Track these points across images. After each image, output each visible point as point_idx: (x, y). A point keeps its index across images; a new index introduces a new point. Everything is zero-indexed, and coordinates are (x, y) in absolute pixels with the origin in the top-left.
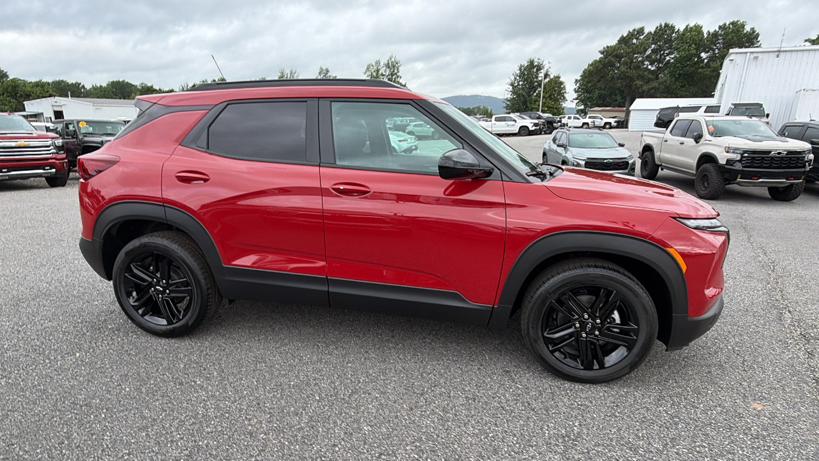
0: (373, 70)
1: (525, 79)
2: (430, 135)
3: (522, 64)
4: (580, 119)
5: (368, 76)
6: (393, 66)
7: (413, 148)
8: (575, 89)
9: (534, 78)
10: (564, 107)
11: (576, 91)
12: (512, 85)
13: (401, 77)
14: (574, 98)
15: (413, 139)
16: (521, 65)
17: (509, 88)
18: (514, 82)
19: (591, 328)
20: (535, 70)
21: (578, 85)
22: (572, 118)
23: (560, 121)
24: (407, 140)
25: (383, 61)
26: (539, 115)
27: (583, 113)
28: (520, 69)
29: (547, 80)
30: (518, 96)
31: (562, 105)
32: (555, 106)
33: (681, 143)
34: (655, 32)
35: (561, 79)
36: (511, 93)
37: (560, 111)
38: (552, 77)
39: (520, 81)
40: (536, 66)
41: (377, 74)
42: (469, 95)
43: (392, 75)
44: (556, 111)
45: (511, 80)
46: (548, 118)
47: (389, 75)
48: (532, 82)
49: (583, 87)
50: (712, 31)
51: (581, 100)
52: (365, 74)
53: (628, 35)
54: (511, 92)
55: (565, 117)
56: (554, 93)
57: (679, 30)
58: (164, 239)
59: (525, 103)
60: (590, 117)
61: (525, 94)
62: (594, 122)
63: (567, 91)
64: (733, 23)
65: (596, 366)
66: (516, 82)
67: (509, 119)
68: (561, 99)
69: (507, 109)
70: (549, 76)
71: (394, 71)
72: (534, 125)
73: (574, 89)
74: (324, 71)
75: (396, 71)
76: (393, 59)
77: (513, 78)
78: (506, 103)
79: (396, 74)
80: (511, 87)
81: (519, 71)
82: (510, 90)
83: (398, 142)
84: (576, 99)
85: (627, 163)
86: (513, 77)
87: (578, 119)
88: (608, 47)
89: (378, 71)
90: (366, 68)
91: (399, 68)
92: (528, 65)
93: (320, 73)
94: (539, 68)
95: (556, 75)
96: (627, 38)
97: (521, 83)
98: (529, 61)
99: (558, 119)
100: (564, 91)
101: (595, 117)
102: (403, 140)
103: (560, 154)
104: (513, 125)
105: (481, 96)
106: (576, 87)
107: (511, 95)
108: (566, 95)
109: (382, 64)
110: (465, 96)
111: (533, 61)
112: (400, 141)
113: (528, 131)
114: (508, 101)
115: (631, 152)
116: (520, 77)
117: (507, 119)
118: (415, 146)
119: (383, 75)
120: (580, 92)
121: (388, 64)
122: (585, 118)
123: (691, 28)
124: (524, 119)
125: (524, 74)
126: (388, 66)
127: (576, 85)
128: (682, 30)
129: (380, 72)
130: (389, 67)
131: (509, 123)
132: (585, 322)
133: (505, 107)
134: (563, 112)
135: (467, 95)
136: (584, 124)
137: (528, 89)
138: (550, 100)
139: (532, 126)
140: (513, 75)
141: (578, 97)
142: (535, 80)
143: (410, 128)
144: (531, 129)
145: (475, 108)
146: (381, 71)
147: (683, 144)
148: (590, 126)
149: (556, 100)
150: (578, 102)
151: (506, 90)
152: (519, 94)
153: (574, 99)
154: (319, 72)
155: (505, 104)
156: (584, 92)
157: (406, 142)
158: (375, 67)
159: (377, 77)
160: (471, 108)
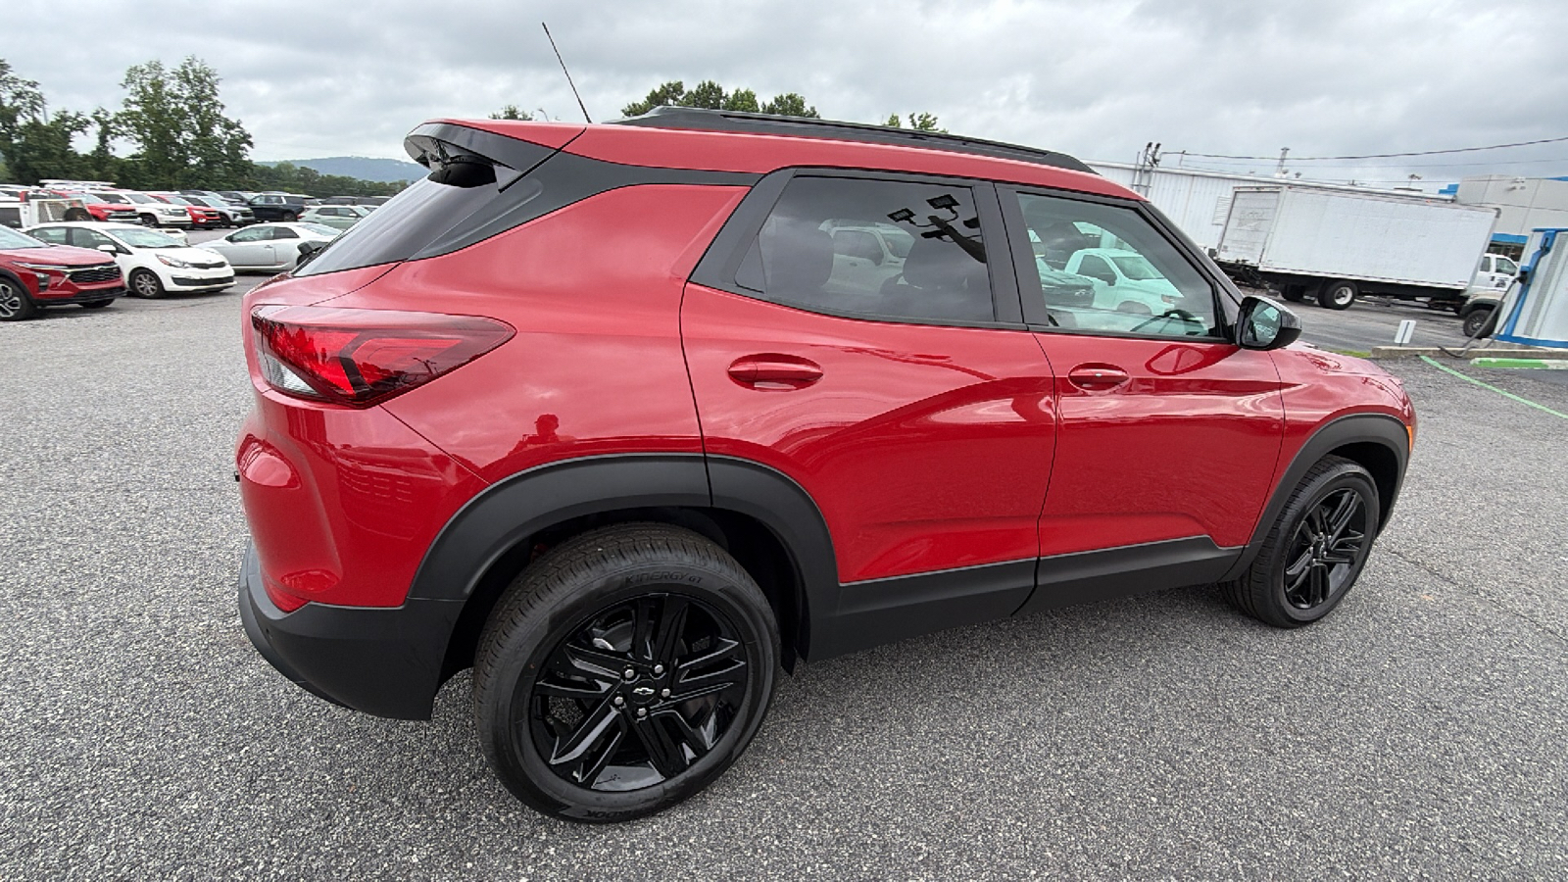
0: (145, 82)
5: (133, 94)
6: (199, 80)
13: (223, 106)
25: (171, 65)
33: (851, 264)
34: (697, 92)
41: (157, 92)
42: (376, 157)
43: (199, 98)
47: (191, 98)
50: (768, 104)
52: (124, 86)
53: (661, 91)
57: (727, 95)
64: (790, 97)
71: (202, 91)
75: (208, 91)
76: (197, 65)
79: (209, 97)
88: (634, 105)
89: (158, 84)
90: (126, 76)
91: (217, 87)
96: (661, 95)
109: (167, 71)
110: (367, 158)
119: (174, 96)
121: (186, 73)
123: (743, 95)
126: (184, 77)
128: (731, 96)
129: (166, 89)
130: (188, 81)
135: (371, 157)
145: (395, 184)
146: (171, 87)
147: (856, 265)
158: (149, 76)
159: (158, 96)
160: (388, 184)
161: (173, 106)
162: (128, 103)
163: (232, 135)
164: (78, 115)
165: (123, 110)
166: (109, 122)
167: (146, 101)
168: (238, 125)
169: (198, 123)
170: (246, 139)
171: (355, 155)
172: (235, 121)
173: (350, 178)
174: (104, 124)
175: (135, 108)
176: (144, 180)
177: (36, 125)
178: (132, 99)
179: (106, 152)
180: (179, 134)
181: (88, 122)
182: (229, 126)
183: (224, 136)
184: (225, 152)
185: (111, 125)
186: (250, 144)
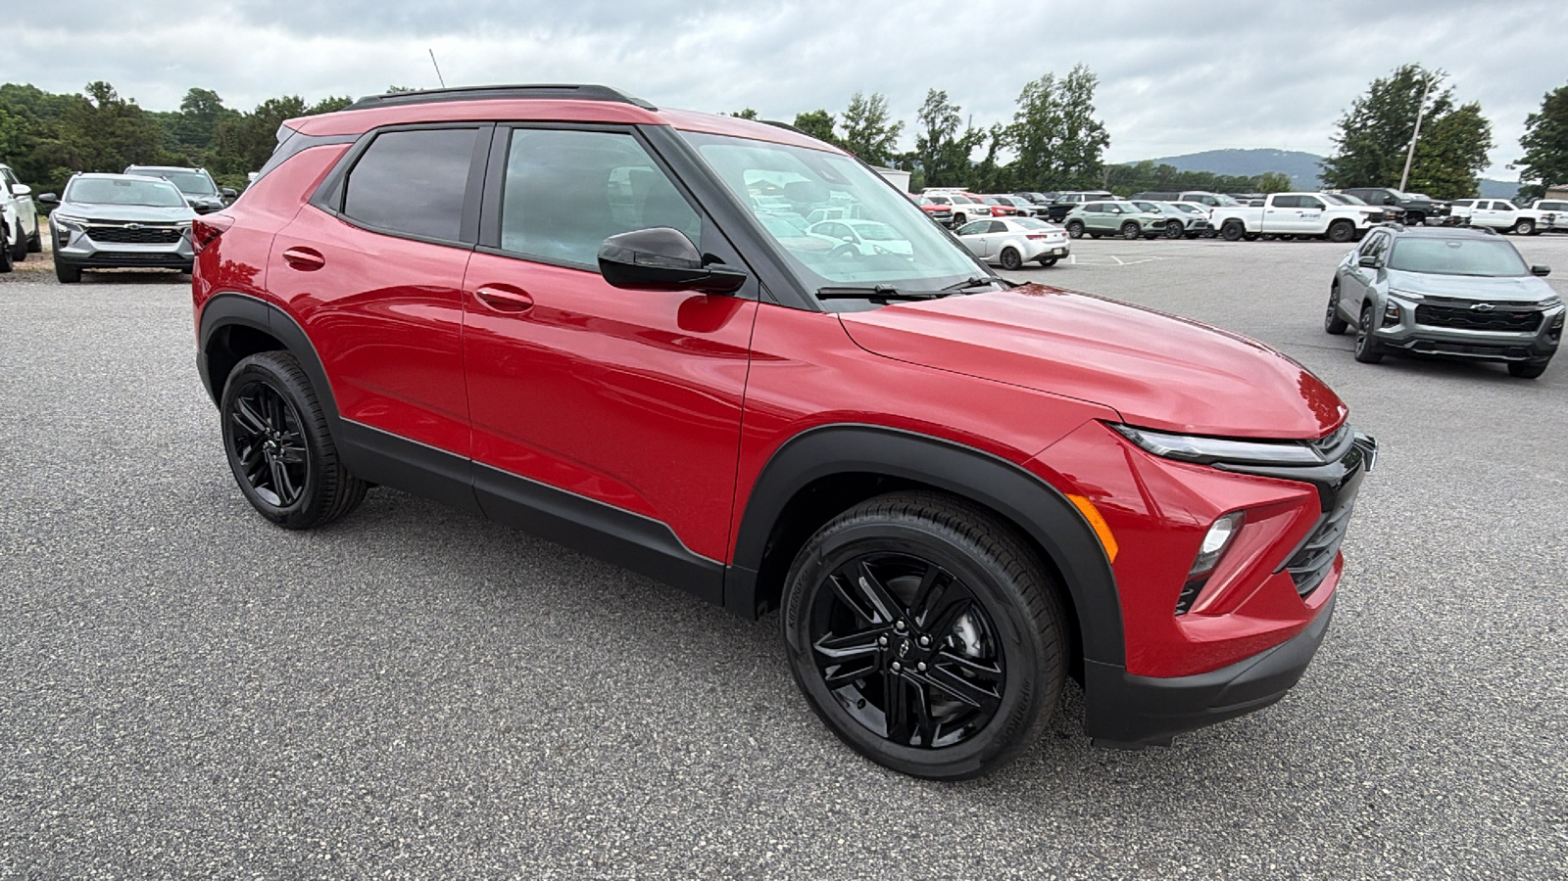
0: (1036, 95)
1: (1382, 113)
2: (1118, 228)
3: (1382, 79)
4: (1510, 209)
5: (1023, 108)
6: (1080, 87)
7: (1058, 252)
8: (1525, 137)
9: (1407, 112)
10: (1478, 179)
11: (1525, 143)
12: (1347, 126)
13: (1093, 109)
14: (1519, 159)
15: (1059, 235)
16: (1378, 81)
17: (1339, 134)
18: (1354, 121)
19: (908, 651)
20: (1413, 92)
21: (1533, 128)
22: (1490, 206)
23: (1446, 212)
24: (1045, 236)
25: (1061, 76)
26: (1392, 196)
27: (1528, 195)
28: (1374, 91)
29: (1441, 116)
30: (1360, 152)
31: (1475, 174)
32: (1454, 177)
35: (1480, 115)
36: (1341, 145)
37: (1467, 188)
38: (1456, 108)
39: (1368, 119)
40: (1417, 82)
41: (1043, 103)
43: (1075, 104)
44: (1454, 188)
45: (1346, 115)
46: (1413, 202)
47: (1068, 105)
48: (1400, 121)
49: (1547, 133)
51: (1535, 164)
52: (1018, 101)
54: (1341, 142)
55: (1472, 202)
56: (1456, 145)
58: (274, 362)
59: (1374, 167)
60: (1542, 207)
61: (1377, 147)
62: (1551, 218)
63: (1493, 142)
65: (916, 740)
66: (1359, 119)
67: (1309, 202)
68: (1474, 161)
69: (1327, 181)
70: (1450, 105)
71: (1080, 97)
72: (1369, 219)
73: (1520, 137)
74: (937, 98)
75: (1084, 96)
76: (1081, 72)
77: (1351, 110)
78: (1326, 168)
79: (1083, 102)
80: (1343, 132)
81: (1371, 96)
82: (1339, 138)
83: (1027, 239)
84: (1524, 162)
85: (1539, 315)
86: (1354, 108)
87: (1507, 208)
89: (1046, 95)
90: (1021, 91)
91: (1093, 91)
92: (1394, 82)
93: (928, 101)
94: (1422, 87)
95: (1467, 105)
97: (1370, 123)
98: (1400, 71)
99: (1442, 207)
100: (1484, 142)
101: (1557, 207)
102: (1036, 236)
103: (1365, 283)
104: (1315, 216)
105: (1280, 151)
106: (1527, 133)
107: (1342, 149)
108: (1488, 153)
109: (1056, 82)
110: (1242, 150)
111: (1411, 71)
112: (1030, 237)
113: (1351, 230)
114: (1331, 162)
115: (1556, 290)
116: (1369, 108)
117: (1302, 202)
118: (1063, 249)
119: (1056, 105)
120: (1538, 144)
121: (1071, 81)
122: (1530, 207)
124: (1351, 203)
125: (1383, 103)
126: (1068, 85)
127: (1528, 128)
129: (1050, 99)
130: (1070, 89)
131: (1306, 211)
132: (898, 636)
133: (1321, 177)
134: (1474, 191)
136: (1521, 221)
137: (1387, 135)
138: (1443, 162)
139: (1365, 221)
140: (1354, 103)
141: (1531, 157)
142: (1410, 115)
143: (1074, 214)
144: (1359, 226)
145: (1258, 177)
146: (1055, 96)
148: (1537, 226)
149: (1460, 164)
150: (1528, 170)
151: (1331, 138)
152: (1363, 148)
153: (1516, 162)
154: (927, 98)
155: (1322, 169)
156: (1547, 146)
157: (1043, 239)
158: (1041, 89)
159: (1043, 108)
160: (1250, 177)
161: (1052, 115)
162: (1019, 115)
163: (1093, 137)
164: (980, 130)
165: (1012, 123)
166: (1000, 135)
167: (1033, 109)
168: (1099, 127)
169: (1068, 128)
170: (1104, 140)
171: (1229, 147)
172: (1098, 122)
173: (1207, 173)
174: (996, 137)
175: (1023, 120)
176: (1012, 184)
177: (950, 143)
178: (1021, 112)
179: (992, 162)
180: (1050, 140)
181: (985, 136)
182: (1093, 128)
183: (1085, 139)
184: (1082, 155)
185: (1000, 138)
186: (1107, 144)
